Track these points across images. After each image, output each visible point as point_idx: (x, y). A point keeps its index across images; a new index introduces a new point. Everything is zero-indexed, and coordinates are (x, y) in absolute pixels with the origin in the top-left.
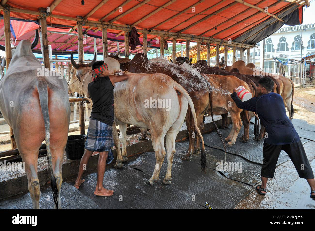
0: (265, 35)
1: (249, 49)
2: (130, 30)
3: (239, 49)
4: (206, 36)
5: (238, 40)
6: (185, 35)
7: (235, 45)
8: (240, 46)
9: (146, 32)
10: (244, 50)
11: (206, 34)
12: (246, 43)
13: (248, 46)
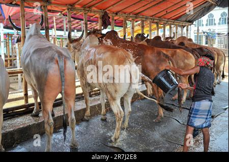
0: (201, 15)
1: (188, 26)
2: (103, 14)
3: (180, 26)
4: (156, 17)
5: (180, 19)
6: (141, 16)
7: (177, 24)
8: (181, 24)
9: (114, 15)
10: (184, 27)
11: (156, 15)
12: (186, 21)
13: (187, 24)
